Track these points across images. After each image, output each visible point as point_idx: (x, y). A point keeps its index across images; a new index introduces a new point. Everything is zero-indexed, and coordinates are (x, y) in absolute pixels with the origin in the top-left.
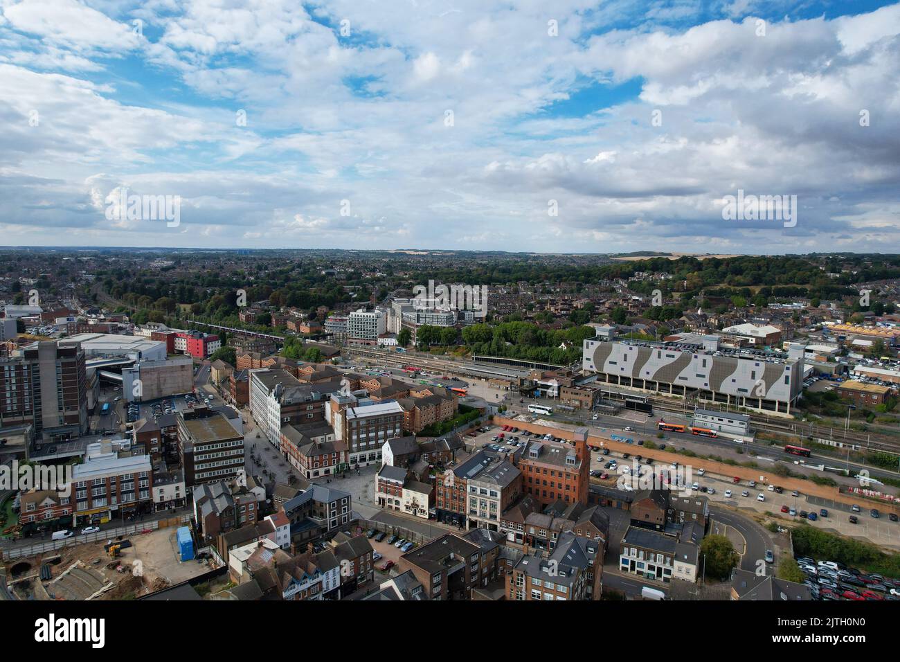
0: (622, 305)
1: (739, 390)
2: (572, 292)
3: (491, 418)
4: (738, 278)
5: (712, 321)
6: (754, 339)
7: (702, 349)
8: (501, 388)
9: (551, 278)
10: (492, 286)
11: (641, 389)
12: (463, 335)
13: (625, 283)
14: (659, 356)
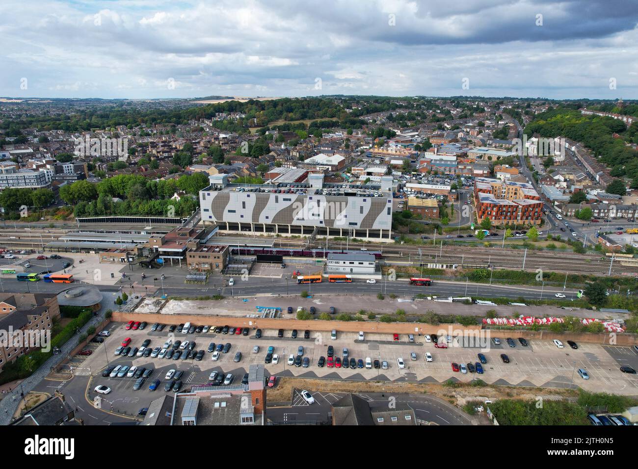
0: (214, 143)
1: (350, 224)
2: (167, 133)
3: (109, 315)
4: (291, 115)
5: (294, 154)
6: (330, 167)
7: (309, 187)
8: (116, 260)
9: (147, 121)
10: (92, 131)
11: (262, 233)
12: (62, 196)
13: (210, 122)
14: (277, 201)
